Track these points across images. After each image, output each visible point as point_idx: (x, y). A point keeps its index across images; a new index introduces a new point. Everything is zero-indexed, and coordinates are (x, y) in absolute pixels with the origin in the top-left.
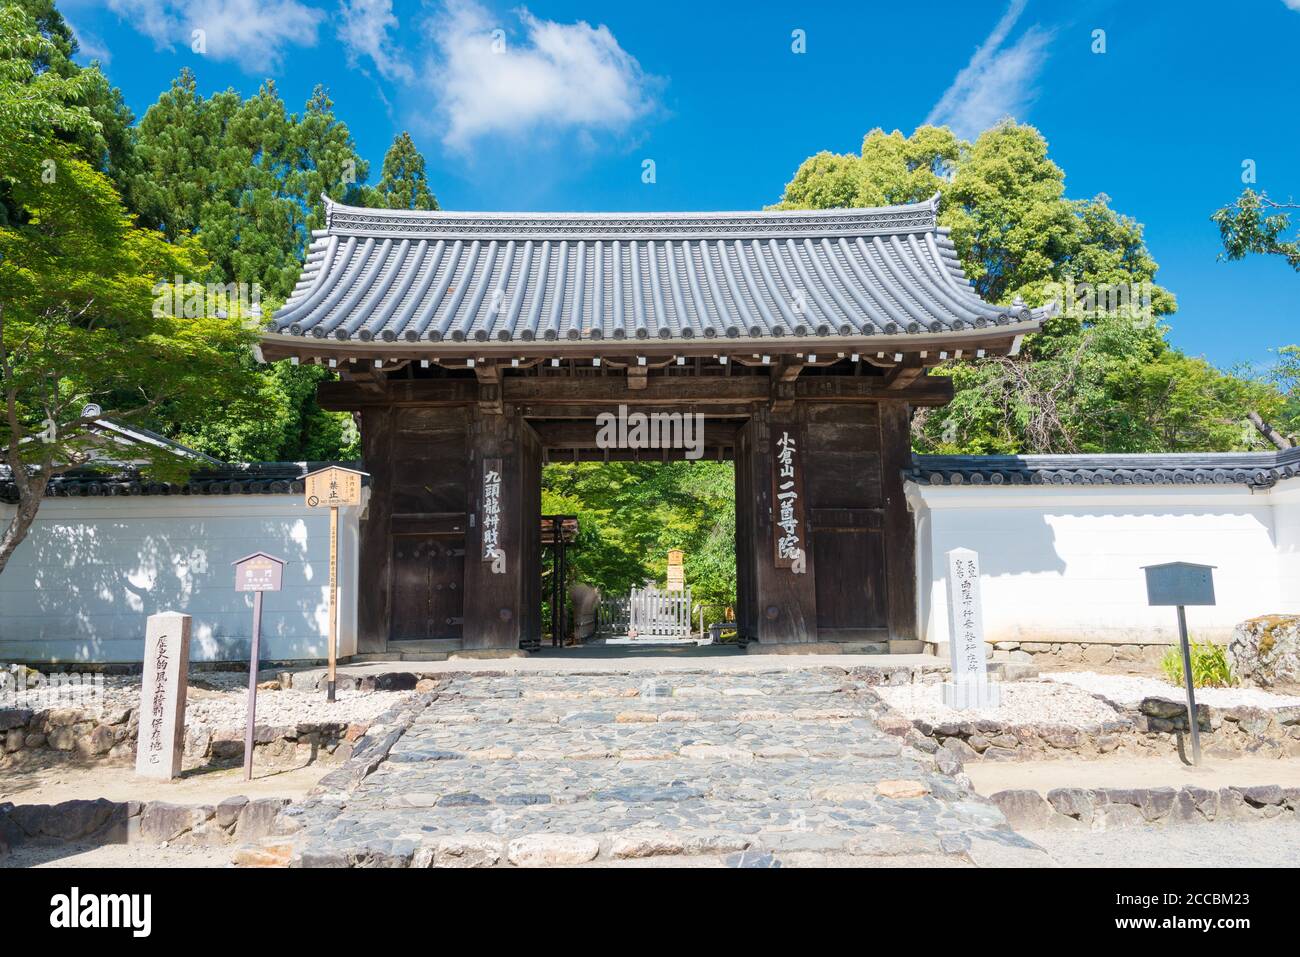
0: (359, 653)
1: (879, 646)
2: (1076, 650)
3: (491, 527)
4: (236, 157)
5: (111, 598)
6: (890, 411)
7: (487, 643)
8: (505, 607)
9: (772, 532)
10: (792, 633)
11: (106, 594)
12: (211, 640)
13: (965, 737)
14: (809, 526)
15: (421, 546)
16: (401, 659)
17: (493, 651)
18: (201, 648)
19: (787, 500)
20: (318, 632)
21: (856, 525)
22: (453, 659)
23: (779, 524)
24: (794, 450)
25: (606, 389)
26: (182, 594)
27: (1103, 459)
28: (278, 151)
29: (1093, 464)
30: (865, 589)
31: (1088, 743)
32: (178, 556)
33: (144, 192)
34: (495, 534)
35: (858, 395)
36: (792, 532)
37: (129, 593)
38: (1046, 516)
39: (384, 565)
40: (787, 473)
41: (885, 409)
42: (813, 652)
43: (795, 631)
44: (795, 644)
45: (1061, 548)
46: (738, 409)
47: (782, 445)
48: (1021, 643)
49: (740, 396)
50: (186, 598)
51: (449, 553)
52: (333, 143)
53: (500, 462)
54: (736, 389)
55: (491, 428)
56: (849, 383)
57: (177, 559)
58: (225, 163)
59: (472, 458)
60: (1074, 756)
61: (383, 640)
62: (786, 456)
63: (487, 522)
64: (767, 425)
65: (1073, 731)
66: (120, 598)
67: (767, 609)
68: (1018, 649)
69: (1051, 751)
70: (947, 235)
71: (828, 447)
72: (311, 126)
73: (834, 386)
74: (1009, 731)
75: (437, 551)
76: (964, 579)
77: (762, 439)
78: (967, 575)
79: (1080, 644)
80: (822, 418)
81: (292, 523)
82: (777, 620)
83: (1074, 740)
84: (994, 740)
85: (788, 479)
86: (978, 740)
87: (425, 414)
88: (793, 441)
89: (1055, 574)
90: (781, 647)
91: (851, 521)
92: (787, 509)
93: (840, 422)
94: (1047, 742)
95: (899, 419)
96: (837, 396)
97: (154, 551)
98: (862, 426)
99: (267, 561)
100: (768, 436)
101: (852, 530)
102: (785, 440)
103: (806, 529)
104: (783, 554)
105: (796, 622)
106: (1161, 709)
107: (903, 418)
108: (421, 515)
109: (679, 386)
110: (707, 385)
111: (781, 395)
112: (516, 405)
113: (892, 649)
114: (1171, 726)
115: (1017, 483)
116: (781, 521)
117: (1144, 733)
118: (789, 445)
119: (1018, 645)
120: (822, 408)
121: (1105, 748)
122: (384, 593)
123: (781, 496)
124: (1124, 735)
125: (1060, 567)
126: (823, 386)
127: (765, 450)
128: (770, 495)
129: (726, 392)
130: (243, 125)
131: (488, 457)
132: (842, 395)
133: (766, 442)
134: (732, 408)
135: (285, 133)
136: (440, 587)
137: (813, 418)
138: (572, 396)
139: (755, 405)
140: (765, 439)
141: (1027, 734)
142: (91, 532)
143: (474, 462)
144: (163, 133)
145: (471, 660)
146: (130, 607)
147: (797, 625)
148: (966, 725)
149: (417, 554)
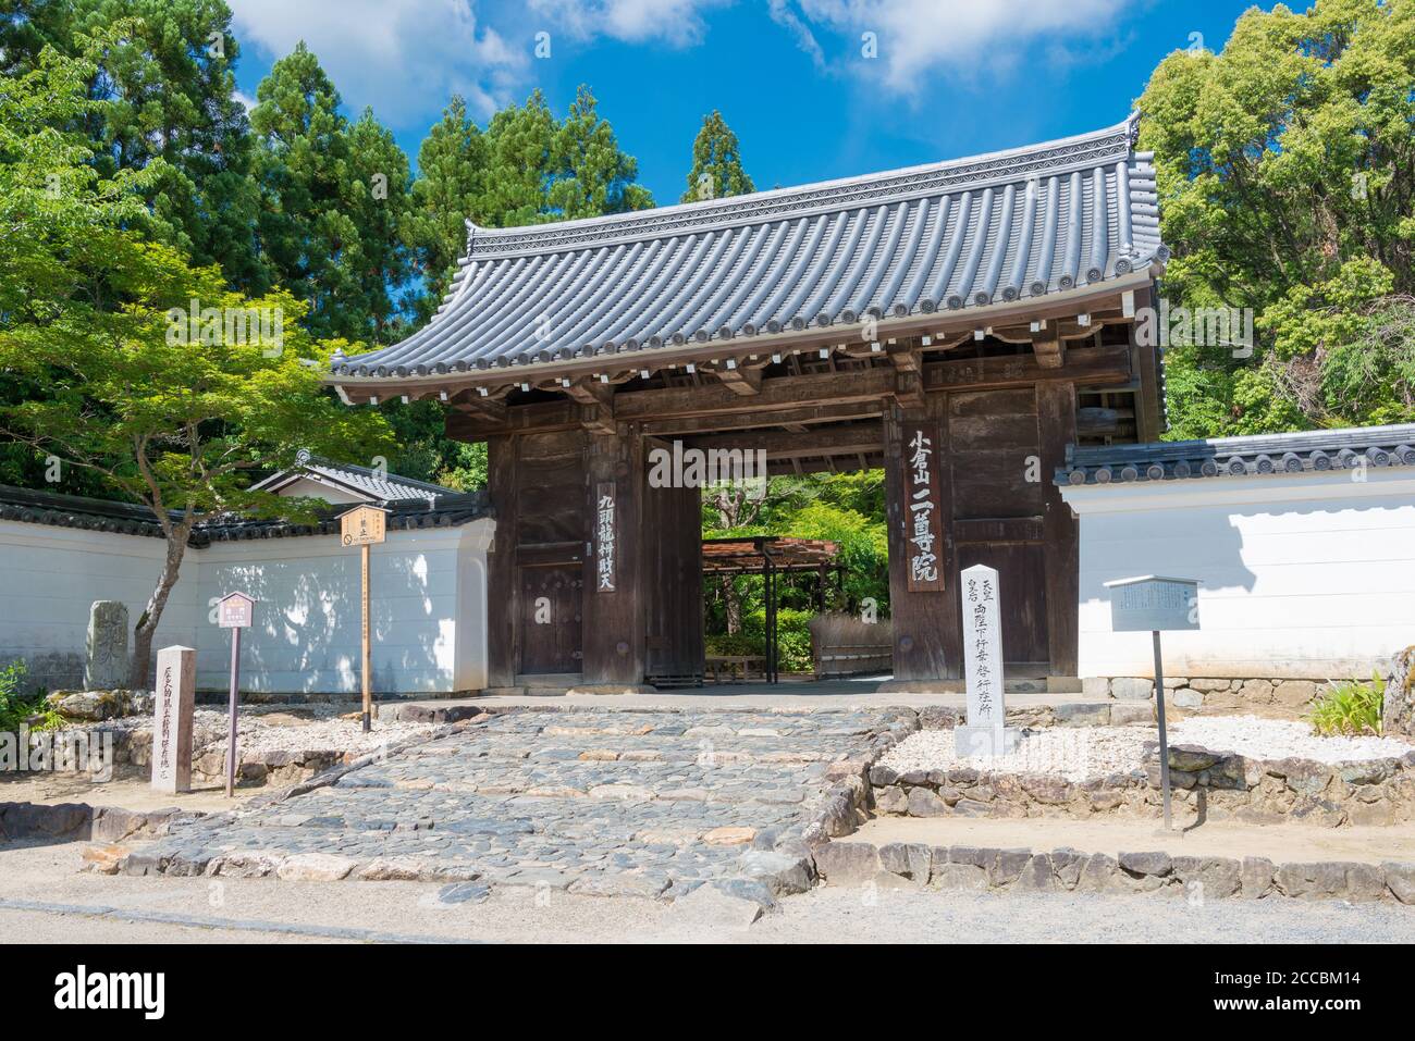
0: (490, 687)
1: (1036, 683)
2: (1264, 687)
3: (606, 555)
4: (504, 176)
5: (275, 634)
6: (1049, 395)
7: (605, 677)
8: (623, 640)
9: (905, 550)
10: (929, 667)
11: (271, 629)
12: (350, 672)
13: (936, 787)
14: (950, 541)
15: (548, 577)
16: (526, 694)
17: (609, 687)
18: (342, 681)
19: (922, 511)
20: (436, 665)
21: (1008, 537)
22: (570, 694)
23: (913, 540)
24: (929, 452)
25: (715, 398)
26: (328, 629)
27: (1323, 437)
28: (541, 164)
29: (1309, 444)
30: (1023, 615)
31: (1081, 799)
32: (325, 593)
33: (412, 228)
34: (610, 563)
35: (1005, 379)
36: (928, 549)
37: (288, 628)
38: (1231, 517)
39: (510, 597)
40: (922, 480)
41: (1042, 393)
42: (951, 690)
43: (933, 665)
44: (932, 680)
45: (1249, 557)
46: (871, 407)
47: (916, 446)
48: (1189, 679)
49: (864, 393)
50: (331, 633)
51: (574, 584)
52: (593, 145)
53: (613, 486)
54: (858, 385)
55: (605, 450)
56: (994, 366)
57: (323, 595)
58: (494, 185)
59: (587, 483)
60: (1062, 814)
61: (510, 673)
62: (920, 460)
63: (601, 551)
64: (899, 424)
65: (1062, 783)
66: (282, 633)
67: (900, 640)
68: (1187, 686)
69: (1035, 807)
70: (1150, 161)
71: (976, 445)
72: (571, 132)
73: (975, 370)
74: (987, 781)
75: (563, 582)
76: (978, 602)
77: (893, 441)
78: (981, 597)
79: (1270, 680)
80: (967, 411)
81: (414, 559)
82: (912, 653)
83: (1063, 795)
84: (967, 792)
85: (922, 486)
86: (948, 791)
87: (547, 439)
88: (928, 441)
89: (1241, 590)
90: (913, 685)
91: (1002, 534)
92: (922, 522)
93: (991, 413)
94: (1032, 796)
95: (1061, 404)
96: (980, 382)
97: (306, 588)
98: (1018, 416)
99: (241, 599)
100: (901, 437)
101: (1007, 544)
102: (919, 440)
103: (945, 544)
104: (918, 575)
105: (933, 653)
106: (1178, 759)
107: (1066, 403)
108: (542, 545)
109: (794, 388)
110: (825, 384)
111: (901, 388)
112: (629, 422)
113: (1049, 686)
114: (1191, 781)
115: (1182, 477)
116: (914, 536)
117: (1157, 789)
118: (924, 446)
119: (1185, 682)
120: (969, 398)
121: (1099, 806)
122: (510, 626)
123: (914, 508)
124: (1129, 792)
125: (1248, 580)
126: (962, 372)
127: (897, 454)
128: (902, 507)
129: (849, 389)
130: (510, 141)
131: (603, 481)
132: (985, 381)
133: (897, 444)
134: (863, 407)
135: (548, 143)
136: (566, 620)
137: (957, 411)
138: (682, 409)
139: (885, 401)
140: (898, 441)
141: (1006, 786)
142: (260, 572)
143: (589, 488)
144: (433, 166)
145: (587, 695)
146: (288, 641)
147: (935, 660)
148: (935, 773)
149: (544, 586)
